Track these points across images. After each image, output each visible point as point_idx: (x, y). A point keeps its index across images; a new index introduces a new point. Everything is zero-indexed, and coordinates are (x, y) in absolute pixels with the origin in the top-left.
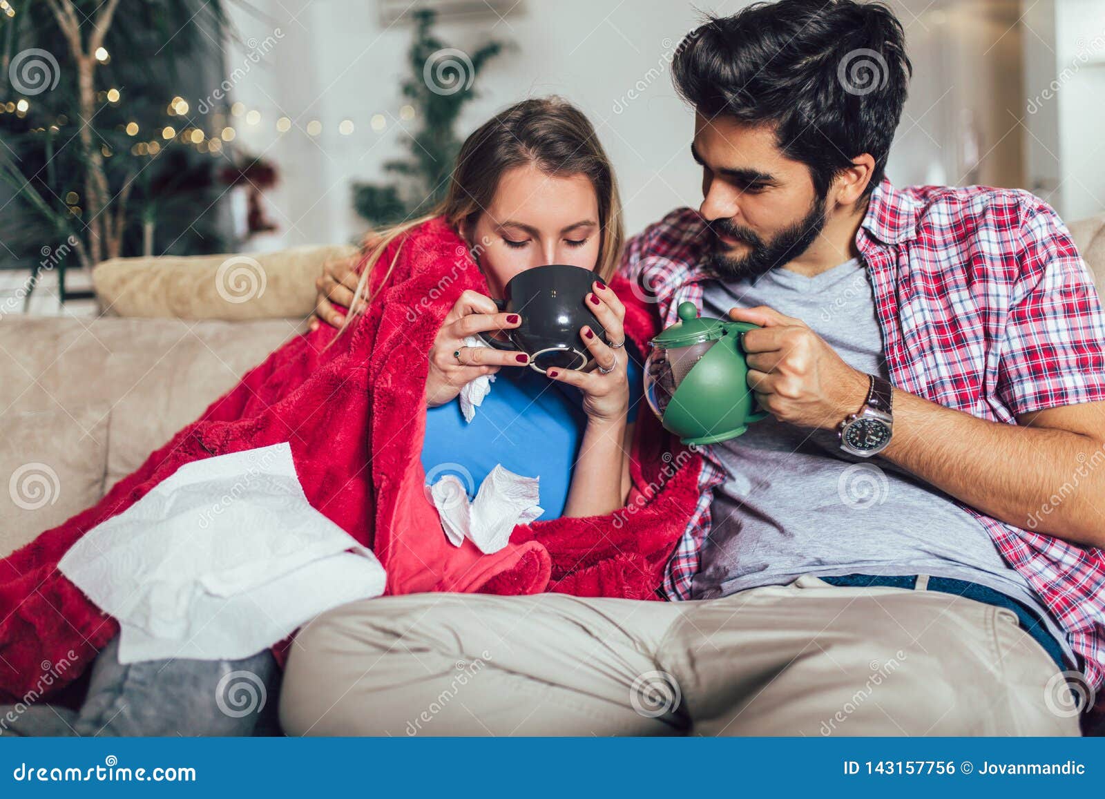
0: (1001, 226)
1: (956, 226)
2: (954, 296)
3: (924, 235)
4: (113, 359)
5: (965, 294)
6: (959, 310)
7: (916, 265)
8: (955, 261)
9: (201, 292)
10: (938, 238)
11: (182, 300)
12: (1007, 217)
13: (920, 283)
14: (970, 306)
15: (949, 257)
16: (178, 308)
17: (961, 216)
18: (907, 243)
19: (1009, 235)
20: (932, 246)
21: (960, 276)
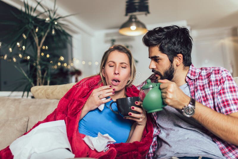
0: (215, 74)
1: (207, 75)
2: (206, 90)
3: (200, 77)
4: (31, 107)
5: (208, 89)
6: (207, 93)
7: (198, 84)
8: (207, 82)
9: (52, 93)
10: (203, 78)
11: (48, 95)
12: (217, 72)
13: (199, 88)
14: (210, 92)
15: (206, 81)
16: (47, 96)
17: (208, 72)
18: (196, 79)
19: (217, 75)
20: (202, 79)
21: (207, 86)
